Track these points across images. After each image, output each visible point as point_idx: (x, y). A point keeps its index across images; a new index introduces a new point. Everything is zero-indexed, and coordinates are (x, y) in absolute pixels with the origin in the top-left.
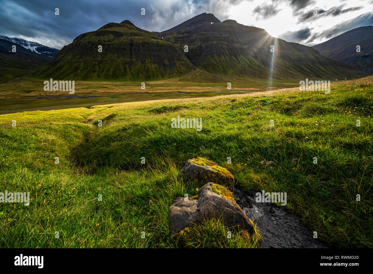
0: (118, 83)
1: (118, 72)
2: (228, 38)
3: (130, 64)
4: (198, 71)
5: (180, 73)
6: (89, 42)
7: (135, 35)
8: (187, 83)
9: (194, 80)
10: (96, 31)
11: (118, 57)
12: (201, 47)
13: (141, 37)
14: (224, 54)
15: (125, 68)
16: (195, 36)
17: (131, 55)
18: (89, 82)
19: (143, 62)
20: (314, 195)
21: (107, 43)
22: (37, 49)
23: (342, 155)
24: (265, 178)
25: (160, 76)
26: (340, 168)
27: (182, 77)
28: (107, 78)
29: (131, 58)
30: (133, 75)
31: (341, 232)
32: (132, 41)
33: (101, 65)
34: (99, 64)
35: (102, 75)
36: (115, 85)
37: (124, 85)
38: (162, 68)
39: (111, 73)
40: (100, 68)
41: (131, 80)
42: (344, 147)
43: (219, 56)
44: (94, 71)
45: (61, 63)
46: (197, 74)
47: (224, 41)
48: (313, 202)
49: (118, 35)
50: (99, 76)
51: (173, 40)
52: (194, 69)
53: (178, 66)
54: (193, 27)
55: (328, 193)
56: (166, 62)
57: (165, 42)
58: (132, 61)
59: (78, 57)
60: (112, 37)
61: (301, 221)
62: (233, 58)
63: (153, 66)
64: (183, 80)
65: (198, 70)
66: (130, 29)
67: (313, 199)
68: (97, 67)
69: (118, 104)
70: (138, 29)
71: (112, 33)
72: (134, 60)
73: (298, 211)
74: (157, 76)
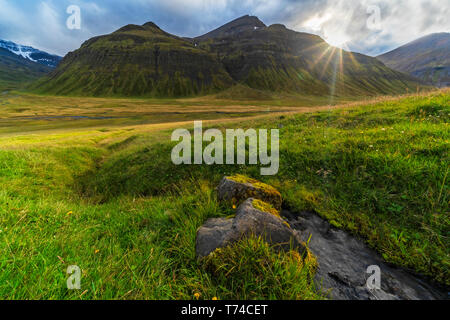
0: (141, 101)
1: (140, 87)
2: (275, 46)
3: (156, 77)
4: (240, 87)
5: (217, 89)
6: (102, 49)
7: (162, 40)
8: (226, 101)
9: (234, 97)
10: (111, 35)
11: (140, 68)
12: (242, 57)
13: (168, 44)
14: (270, 66)
15: (149, 82)
16: (235, 44)
17: (157, 66)
18: (103, 99)
19: (171, 75)
20: (382, 212)
21: (125, 50)
22: (31, 56)
23: (415, 163)
24: (320, 196)
25: (193, 92)
26: (414, 178)
27: (220, 94)
28: (126, 94)
29: (156, 69)
30: (159, 91)
31: (419, 253)
32: (157, 48)
33: (119, 78)
34: (116, 76)
35: (120, 89)
36: (137, 103)
37: (148, 103)
38: (195, 83)
39: (131, 88)
40: (116, 81)
41: (156, 96)
42: (418, 154)
43: (264, 68)
44: (110, 86)
45: (65, 74)
46: (239, 90)
47: (271, 49)
48: (381, 221)
49: (139, 40)
50: (115, 92)
51: (209, 48)
52: (235, 84)
53: (214, 79)
54: (233, 33)
55: (401, 208)
56: (200, 75)
57: (199, 51)
58: (157, 74)
59: (88, 66)
60: (131, 42)
61: (367, 243)
62: (282, 70)
63: (184, 80)
64: (222, 97)
65: (239, 85)
66: (155, 33)
67: (381, 216)
68: (113, 80)
69: (140, 126)
70: (164, 33)
71: (132, 37)
72: (160, 72)
73: (363, 232)
74: (189, 92)
